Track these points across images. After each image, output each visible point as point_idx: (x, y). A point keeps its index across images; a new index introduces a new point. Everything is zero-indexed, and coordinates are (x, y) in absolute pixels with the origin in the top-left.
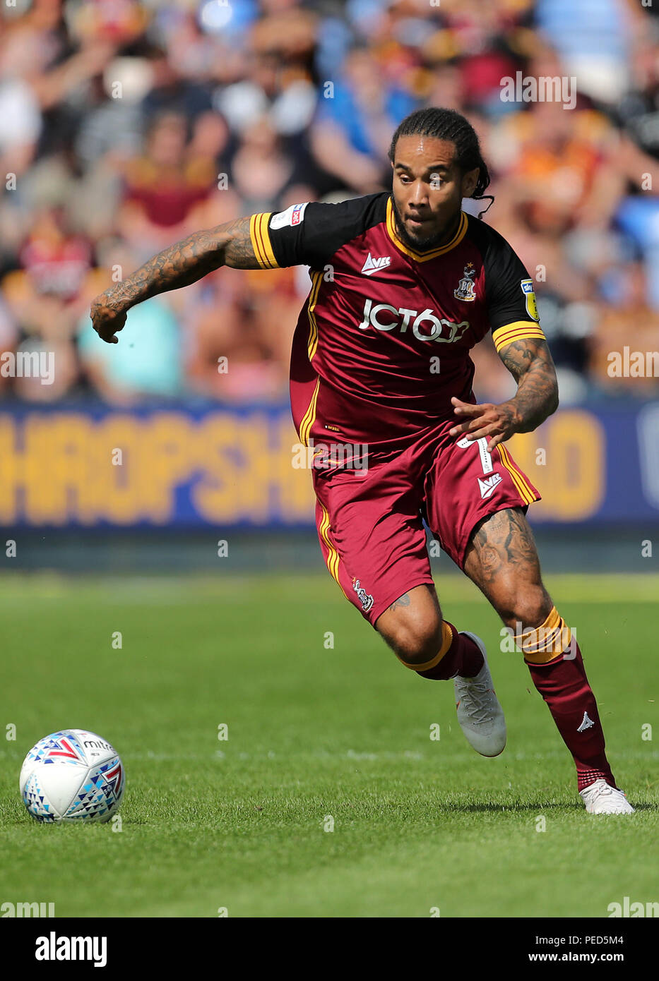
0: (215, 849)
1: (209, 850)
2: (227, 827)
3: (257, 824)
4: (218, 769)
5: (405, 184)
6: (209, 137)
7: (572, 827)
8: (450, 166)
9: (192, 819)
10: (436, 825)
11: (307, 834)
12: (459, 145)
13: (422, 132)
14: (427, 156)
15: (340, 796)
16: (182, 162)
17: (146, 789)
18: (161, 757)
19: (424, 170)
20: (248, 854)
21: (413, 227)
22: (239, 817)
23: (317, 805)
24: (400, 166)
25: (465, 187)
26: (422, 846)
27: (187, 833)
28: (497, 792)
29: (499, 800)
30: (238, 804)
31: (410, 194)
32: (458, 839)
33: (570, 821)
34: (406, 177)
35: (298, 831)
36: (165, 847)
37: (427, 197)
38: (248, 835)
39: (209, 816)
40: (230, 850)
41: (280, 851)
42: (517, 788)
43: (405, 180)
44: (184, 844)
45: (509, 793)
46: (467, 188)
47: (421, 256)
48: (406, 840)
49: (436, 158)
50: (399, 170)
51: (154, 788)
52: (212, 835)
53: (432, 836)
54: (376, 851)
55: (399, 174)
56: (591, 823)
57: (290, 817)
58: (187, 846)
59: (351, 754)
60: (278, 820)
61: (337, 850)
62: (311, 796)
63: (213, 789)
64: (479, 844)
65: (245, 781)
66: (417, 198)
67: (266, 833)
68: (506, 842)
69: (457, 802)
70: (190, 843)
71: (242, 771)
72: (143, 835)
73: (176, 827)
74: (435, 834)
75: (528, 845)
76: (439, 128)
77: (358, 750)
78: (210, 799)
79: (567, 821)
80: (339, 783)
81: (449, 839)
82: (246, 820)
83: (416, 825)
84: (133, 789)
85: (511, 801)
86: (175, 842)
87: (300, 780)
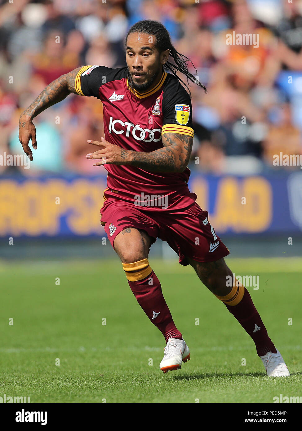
0: (80, 396)
1: (78, 396)
2: (86, 385)
3: (101, 383)
4: (82, 356)
5: (131, 57)
6: (75, 43)
7: (257, 384)
8: (152, 47)
9: (69, 381)
10: (190, 383)
11: (126, 388)
12: (157, 37)
13: (139, 31)
14: (141, 42)
15: (142, 369)
16: (61, 57)
17: (46, 366)
18: (52, 350)
19: (139, 49)
20: (97, 398)
21: (136, 79)
22: (92, 380)
23: (131, 374)
24: (128, 48)
25: (162, 59)
26: (183, 394)
27: (66, 388)
28: (220, 366)
29: (221, 371)
30: (92, 373)
31: (133, 62)
32: (200, 390)
33: (256, 381)
34: (132, 53)
35: (121, 387)
36: (55, 395)
37: (141, 63)
38: (96, 389)
39: (77, 380)
40: (88, 396)
41: (113, 397)
42: (229, 365)
43: (131, 55)
44: (65, 393)
45: (225, 367)
46: (163, 59)
47: (141, 96)
48: (175, 391)
49: (145, 43)
50: (128, 50)
51: (50, 365)
52: (79, 389)
53: (188, 389)
54: (160, 396)
55: (128, 52)
56: (267, 382)
57: (117, 379)
58: (67, 394)
59: (147, 349)
60: (111, 381)
61: (141, 396)
62: (127, 369)
63: (79, 366)
64: (211, 392)
65: (95, 362)
66: (136, 64)
67: (105, 388)
68: (224, 391)
69: (200, 371)
70: (68, 393)
71: (93, 357)
72: (45, 389)
73: (61, 385)
74: (189, 387)
75: (236, 392)
76: (148, 28)
77: (151, 346)
78: (77, 371)
79: (255, 380)
80: (141, 362)
81: (196, 390)
82: (95, 381)
83: (180, 383)
84: (39, 366)
85: (226, 371)
86: (61, 392)
87: (123, 361)
